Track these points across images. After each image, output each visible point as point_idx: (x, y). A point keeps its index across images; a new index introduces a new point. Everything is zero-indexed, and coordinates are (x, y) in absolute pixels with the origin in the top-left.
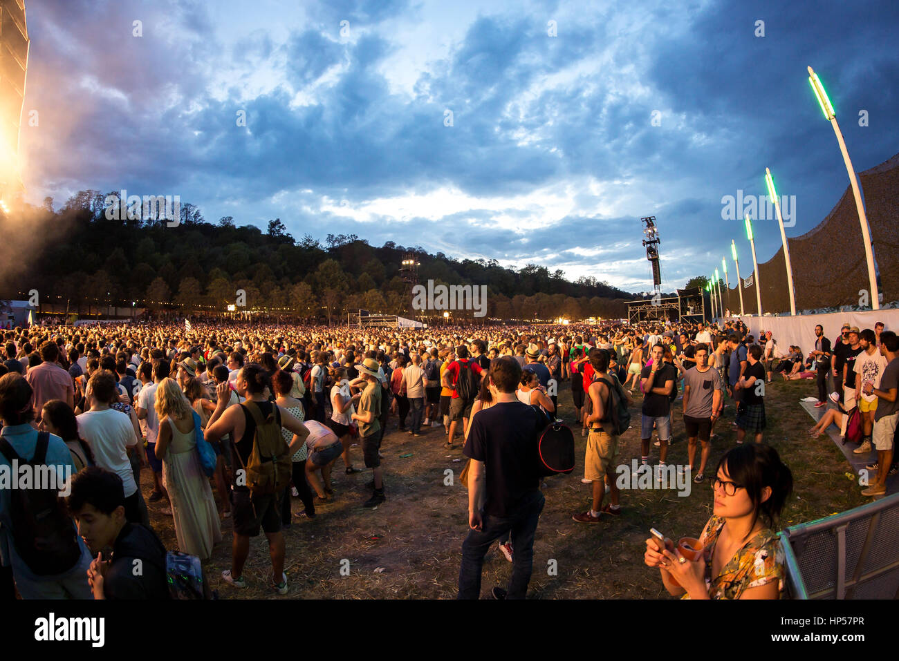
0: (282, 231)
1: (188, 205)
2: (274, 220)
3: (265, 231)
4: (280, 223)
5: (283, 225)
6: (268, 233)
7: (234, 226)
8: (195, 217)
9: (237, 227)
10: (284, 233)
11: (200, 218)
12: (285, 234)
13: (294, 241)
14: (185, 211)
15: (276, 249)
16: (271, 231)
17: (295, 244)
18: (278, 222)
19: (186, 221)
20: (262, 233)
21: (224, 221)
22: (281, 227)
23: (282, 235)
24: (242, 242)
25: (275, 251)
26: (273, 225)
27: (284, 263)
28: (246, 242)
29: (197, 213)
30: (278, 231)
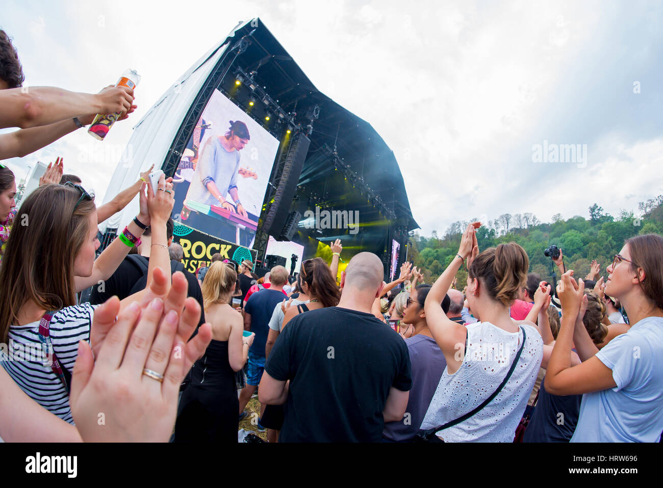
0: (601, 213)
1: (526, 214)
2: (592, 206)
3: (588, 217)
4: (597, 207)
5: (600, 208)
6: (591, 217)
7: (563, 220)
8: (533, 221)
9: (566, 220)
10: (603, 213)
11: (537, 221)
12: (604, 215)
13: (612, 218)
14: (525, 219)
15: (600, 228)
16: (592, 216)
17: (614, 221)
18: (596, 206)
19: (528, 226)
20: (586, 220)
21: (555, 218)
22: (599, 210)
23: (603, 217)
24: (573, 230)
25: (600, 230)
26: (592, 210)
27: (610, 238)
28: (576, 229)
29: (534, 218)
30: (598, 213)
